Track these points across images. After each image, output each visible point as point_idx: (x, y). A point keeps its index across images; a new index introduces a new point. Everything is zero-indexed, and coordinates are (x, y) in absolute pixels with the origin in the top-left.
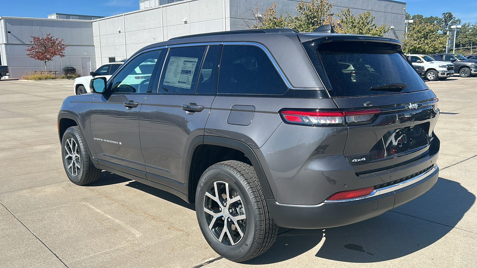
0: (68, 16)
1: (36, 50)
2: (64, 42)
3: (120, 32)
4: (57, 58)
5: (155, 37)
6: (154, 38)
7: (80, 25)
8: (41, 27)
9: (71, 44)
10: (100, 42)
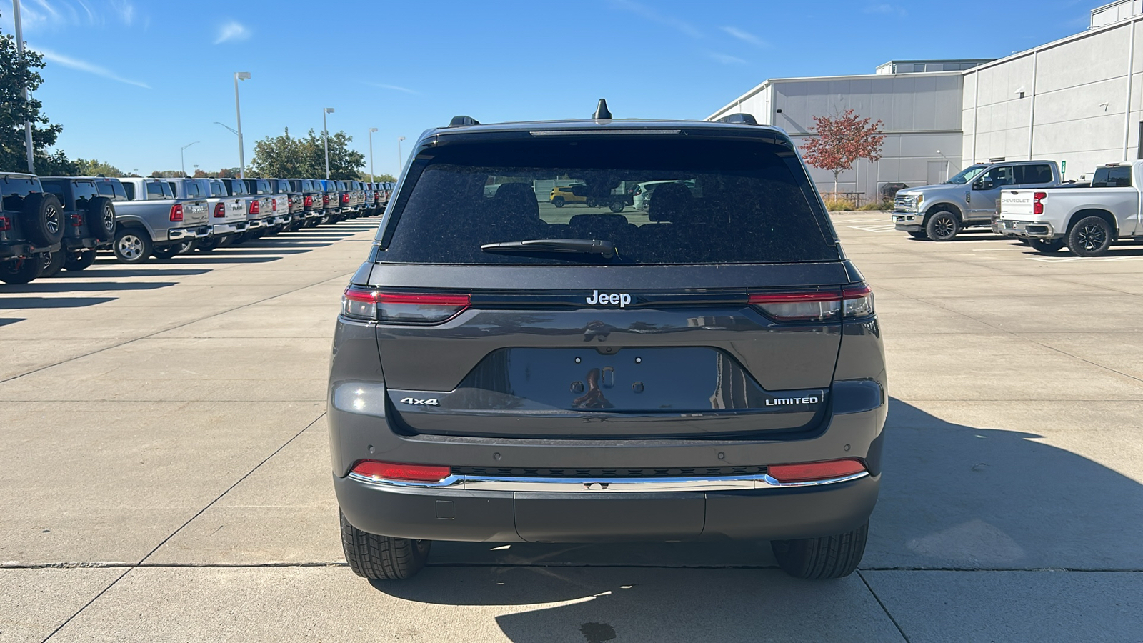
0: (918, 65)
1: (821, 147)
2: (883, 125)
3: (1022, 95)
4: (860, 163)
5: (1106, 103)
6: (1105, 106)
7: (933, 84)
8: (844, 96)
9: (907, 130)
10: (974, 123)
